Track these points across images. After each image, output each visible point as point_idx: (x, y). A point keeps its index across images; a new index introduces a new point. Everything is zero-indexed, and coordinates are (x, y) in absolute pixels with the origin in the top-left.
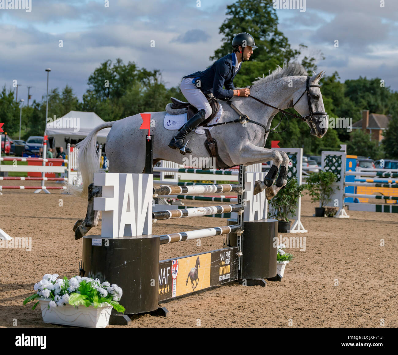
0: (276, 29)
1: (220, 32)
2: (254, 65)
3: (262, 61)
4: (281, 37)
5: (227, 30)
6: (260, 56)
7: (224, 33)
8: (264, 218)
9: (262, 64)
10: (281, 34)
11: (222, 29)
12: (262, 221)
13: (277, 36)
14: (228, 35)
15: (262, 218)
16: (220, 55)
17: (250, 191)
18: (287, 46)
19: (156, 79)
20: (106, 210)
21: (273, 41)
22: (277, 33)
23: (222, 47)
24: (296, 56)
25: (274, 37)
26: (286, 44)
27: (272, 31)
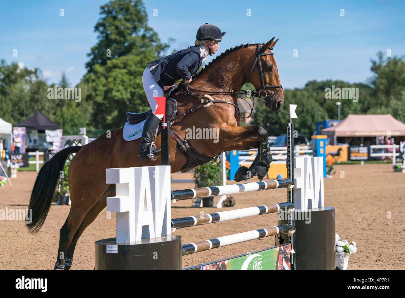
0: (146, 25)
1: (96, 30)
2: (131, 60)
3: (137, 55)
4: (151, 33)
5: (101, 29)
6: (133, 51)
7: (99, 31)
8: (320, 206)
9: (138, 58)
10: (151, 29)
11: (97, 28)
12: (317, 210)
13: (148, 31)
14: (102, 33)
15: (317, 206)
16: (96, 52)
17: (301, 177)
18: (158, 41)
19: (37, 77)
20: (121, 211)
21: (144, 37)
22: (148, 29)
23: (98, 44)
24: (166, 49)
25: (145, 33)
26: (157, 39)
27: (143, 28)
